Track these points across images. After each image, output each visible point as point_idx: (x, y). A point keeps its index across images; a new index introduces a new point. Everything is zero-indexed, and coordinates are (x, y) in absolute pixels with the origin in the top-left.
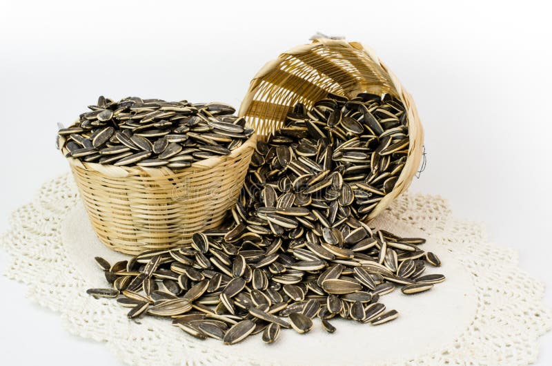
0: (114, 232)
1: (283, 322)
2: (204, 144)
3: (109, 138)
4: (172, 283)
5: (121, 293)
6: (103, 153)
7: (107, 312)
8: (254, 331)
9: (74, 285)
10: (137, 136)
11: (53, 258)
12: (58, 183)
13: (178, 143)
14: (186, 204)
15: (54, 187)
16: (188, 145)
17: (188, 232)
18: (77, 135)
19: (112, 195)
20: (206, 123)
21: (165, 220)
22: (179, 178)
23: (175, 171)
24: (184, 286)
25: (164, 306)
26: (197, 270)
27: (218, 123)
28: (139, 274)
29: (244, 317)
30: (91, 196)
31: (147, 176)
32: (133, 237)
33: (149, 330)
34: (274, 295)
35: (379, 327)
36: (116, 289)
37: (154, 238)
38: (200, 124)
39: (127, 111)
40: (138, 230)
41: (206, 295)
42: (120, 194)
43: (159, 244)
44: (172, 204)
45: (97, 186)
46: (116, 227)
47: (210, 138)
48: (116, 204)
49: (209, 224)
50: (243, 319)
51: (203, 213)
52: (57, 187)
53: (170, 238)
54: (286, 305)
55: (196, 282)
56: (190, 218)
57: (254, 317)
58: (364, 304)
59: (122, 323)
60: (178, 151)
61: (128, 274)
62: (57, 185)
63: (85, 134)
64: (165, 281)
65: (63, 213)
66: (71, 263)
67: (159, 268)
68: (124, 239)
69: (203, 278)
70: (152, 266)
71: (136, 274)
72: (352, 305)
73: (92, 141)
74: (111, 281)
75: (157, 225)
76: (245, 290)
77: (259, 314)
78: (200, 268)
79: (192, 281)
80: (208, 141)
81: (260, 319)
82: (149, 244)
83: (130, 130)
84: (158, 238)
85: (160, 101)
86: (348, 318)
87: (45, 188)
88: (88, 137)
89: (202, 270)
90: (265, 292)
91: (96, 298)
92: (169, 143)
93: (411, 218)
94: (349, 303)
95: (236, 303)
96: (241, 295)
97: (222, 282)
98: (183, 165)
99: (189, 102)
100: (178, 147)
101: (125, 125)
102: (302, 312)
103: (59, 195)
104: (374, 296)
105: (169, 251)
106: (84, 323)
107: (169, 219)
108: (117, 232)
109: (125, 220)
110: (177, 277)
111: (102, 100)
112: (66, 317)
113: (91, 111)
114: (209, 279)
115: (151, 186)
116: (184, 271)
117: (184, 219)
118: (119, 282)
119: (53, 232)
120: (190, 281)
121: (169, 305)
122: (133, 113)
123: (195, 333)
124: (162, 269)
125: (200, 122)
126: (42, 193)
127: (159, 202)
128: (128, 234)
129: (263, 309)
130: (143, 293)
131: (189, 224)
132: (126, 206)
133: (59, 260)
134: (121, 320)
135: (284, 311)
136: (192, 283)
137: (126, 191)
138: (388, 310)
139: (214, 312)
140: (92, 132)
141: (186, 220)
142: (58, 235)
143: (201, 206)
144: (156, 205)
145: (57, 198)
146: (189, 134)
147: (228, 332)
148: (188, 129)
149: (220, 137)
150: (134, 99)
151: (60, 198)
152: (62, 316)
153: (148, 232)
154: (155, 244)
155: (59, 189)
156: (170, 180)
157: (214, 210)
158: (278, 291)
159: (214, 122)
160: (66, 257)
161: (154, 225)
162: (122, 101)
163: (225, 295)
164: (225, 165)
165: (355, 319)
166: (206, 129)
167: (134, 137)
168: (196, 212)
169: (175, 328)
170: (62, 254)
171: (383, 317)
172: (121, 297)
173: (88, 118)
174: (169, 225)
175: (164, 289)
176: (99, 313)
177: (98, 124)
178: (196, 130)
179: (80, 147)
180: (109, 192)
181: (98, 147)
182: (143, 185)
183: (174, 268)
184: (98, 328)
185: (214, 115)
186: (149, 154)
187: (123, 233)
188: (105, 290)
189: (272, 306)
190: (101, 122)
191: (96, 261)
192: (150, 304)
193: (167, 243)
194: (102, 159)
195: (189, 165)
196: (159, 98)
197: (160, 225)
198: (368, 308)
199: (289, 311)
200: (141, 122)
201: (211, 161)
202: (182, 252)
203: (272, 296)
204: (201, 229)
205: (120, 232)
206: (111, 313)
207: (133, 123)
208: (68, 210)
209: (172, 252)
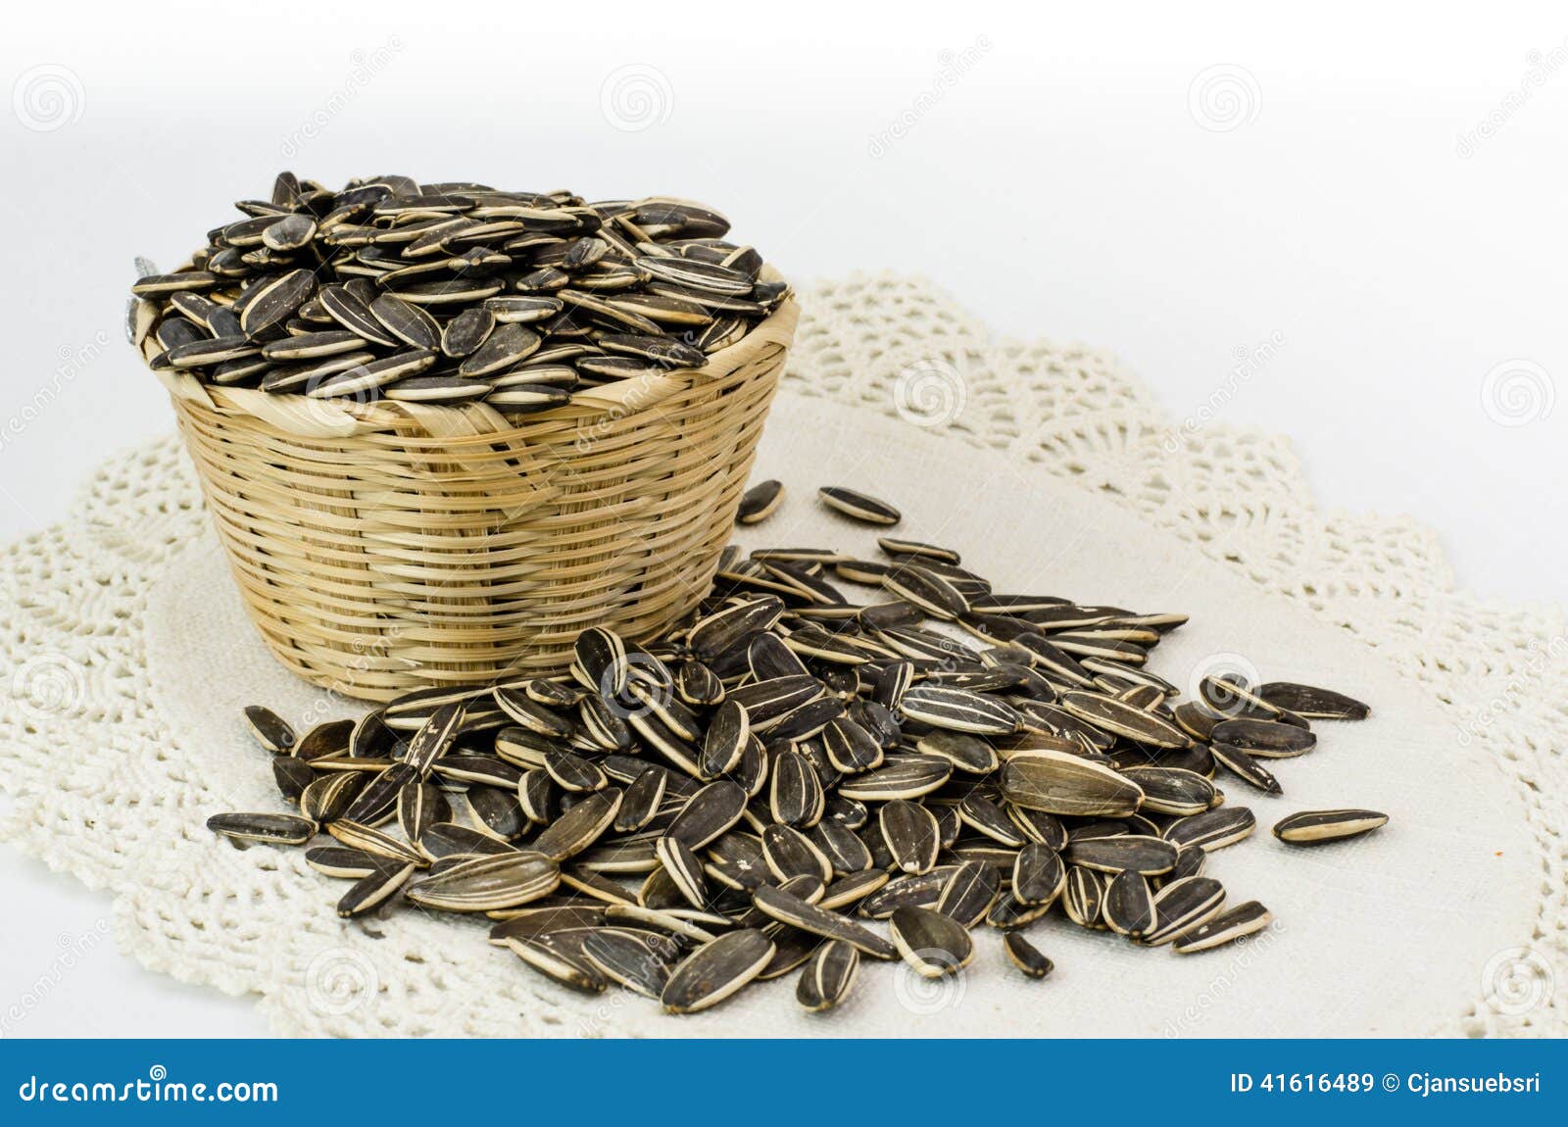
0: (311, 621)
1: (870, 940)
2: (617, 328)
3: (299, 305)
4: (498, 797)
5: (324, 831)
6: (274, 354)
7: (269, 894)
8: (771, 967)
9: (170, 801)
10: (391, 301)
11: (109, 709)
12: (149, 463)
13: (529, 326)
14: (554, 532)
15: (135, 477)
16: (564, 332)
17: (559, 628)
18: (193, 297)
19: (303, 496)
20: (628, 262)
21: (483, 583)
22: (529, 442)
23: (516, 417)
24: (537, 810)
25: (465, 878)
26: (584, 754)
27: (668, 263)
28: (388, 767)
29: (739, 918)
30: (235, 501)
31: (421, 433)
32: (378, 641)
33: (410, 959)
34: (842, 846)
35: (1201, 960)
36: (306, 816)
37: (446, 645)
38: (607, 264)
39: (362, 218)
40: (390, 617)
41: (609, 840)
42: (329, 493)
43: (460, 666)
44: (504, 530)
45: (255, 467)
46: (318, 605)
47: (636, 311)
48: (316, 528)
49: (633, 602)
50: (734, 927)
51: (613, 562)
52: (147, 477)
53: (497, 644)
54: (884, 878)
55: (579, 797)
56: (566, 581)
57: (769, 919)
58: (1150, 879)
59: (315, 931)
60: (527, 352)
61: (354, 766)
62: (146, 470)
63: (223, 293)
64: (476, 790)
65: (160, 559)
66: (167, 728)
67: (456, 746)
68: (345, 648)
69: (603, 783)
70: (431, 740)
71: (377, 767)
72: (1109, 881)
73: (238, 315)
74: (291, 791)
75: (455, 601)
76: (744, 826)
77: (787, 908)
78: (595, 747)
79: (563, 791)
80: (629, 320)
81: (788, 926)
82: (427, 665)
83: (371, 280)
84: (458, 645)
85: (480, 188)
86: (1097, 927)
87: (105, 478)
88: (228, 303)
89: (602, 754)
90: (811, 832)
91: (239, 845)
92: (499, 324)
93: (1310, 590)
94: (1100, 875)
95: (711, 870)
96: (730, 843)
97: (666, 796)
98: (542, 397)
99: (575, 194)
100: (528, 337)
101: (355, 263)
102: (939, 905)
103: (150, 502)
104: (1185, 853)
105: (493, 690)
106: (189, 931)
107: (496, 582)
108: (323, 622)
109: (347, 582)
110: (517, 780)
111: (287, 184)
112: (131, 907)
113: (245, 217)
114: (624, 786)
115: (433, 468)
116: (539, 758)
117: (546, 582)
118: (317, 793)
119: (117, 622)
120: (557, 791)
121: (478, 874)
122: (385, 225)
123: (564, 971)
124: (468, 752)
125: (606, 257)
126: (97, 495)
127: (464, 521)
128: (358, 630)
129: (802, 892)
130: (398, 832)
131: (563, 599)
132: (353, 534)
133: (127, 716)
134: (316, 922)
135: (877, 901)
136: (566, 800)
137: (347, 485)
138: (1235, 899)
139: (634, 901)
140: (244, 285)
141: (553, 586)
142: (134, 633)
143: (605, 540)
144: (450, 532)
145: (143, 512)
146: (564, 295)
147: (679, 969)
148: (565, 279)
149: (673, 308)
150: (392, 180)
151: (153, 511)
152: (118, 905)
153: (425, 625)
154: (448, 666)
155: (153, 483)
156: (499, 447)
157: (648, 553)
158: (857, 831)
159: (656, 260)
160: (150, 706)
161: (443, 601)
162: (351, 186)
163: (672, 842)
164: (687, 403)
165: (1120, 930)
166: (625, 278)
167: (381, 301)
168: (587, 560)
169: (497, 952)
170: (139, 694)
171: (1216, 926)
172: (321, 842)
173: (234, 241)
174: (495, 600)
175: (470, 819)
176: (244, 897)
177: (265, 261)
178: (589, 283)
179: (200, 334)
180: (293, 486)
181: (257, 336)
182: (408, 465)
183: (506, 747)
184: (235, 949)
185: (657, 238)
186: (430, 360)
187: (341, 627)
188: (267, 817)
189: (836, 884)
190: (273, 253)
191: (247, 720)
192: (417, 870)
193: (487, 664)
194: (271, 375)
195: (562, 397)
196: (475, 181)
197: (464, 601)
198: (1164, 892)
199: (892, 900)
200: (407, 252)
201: (638, 386)
202: (533, 695)
203: (835, 847)
204: (606, 617)
205: (331, 625)
206: (283, 896)
207: (380, 257)
208: (174, 553)
209: (504, 692)
